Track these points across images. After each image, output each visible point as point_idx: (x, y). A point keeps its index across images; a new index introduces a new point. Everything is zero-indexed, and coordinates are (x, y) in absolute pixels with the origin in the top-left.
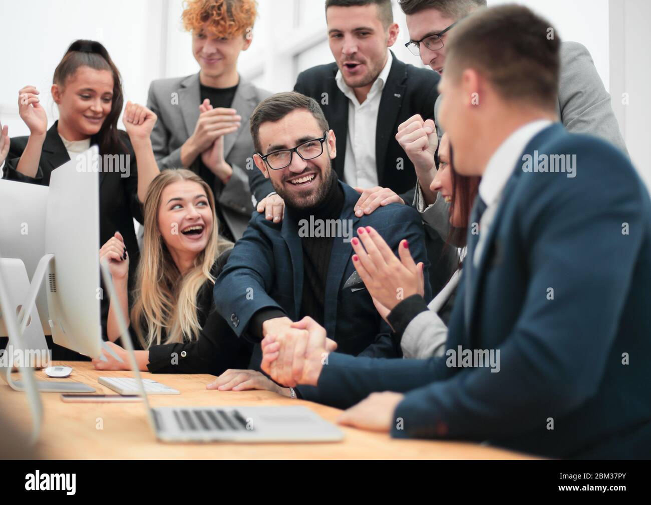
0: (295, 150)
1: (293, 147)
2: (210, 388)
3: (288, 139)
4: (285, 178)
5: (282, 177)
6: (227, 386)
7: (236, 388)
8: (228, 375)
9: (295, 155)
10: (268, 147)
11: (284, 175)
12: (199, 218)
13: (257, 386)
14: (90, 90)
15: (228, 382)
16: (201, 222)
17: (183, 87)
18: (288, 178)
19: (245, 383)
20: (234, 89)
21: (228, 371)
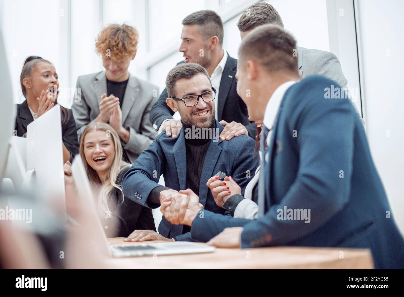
0: (200, 96)
1: (199, 94)
2: (126, 241)
3: (197, 90)
4: (192, 112)
5: (191, 111)
6: (136, 239)
7: (141, 240)
8: (135, 233)
9: (200, 99)
10: (183, 94)
11: (193, 110)
12: (101, 153)
13: (153, 238)
14: (48, 72)
15: (136, 237)
16: (103, 154)
17: (97, 80)
18: (195, 112)
19: (146, 237)
20: (126, 82)
21: (136, 231)
